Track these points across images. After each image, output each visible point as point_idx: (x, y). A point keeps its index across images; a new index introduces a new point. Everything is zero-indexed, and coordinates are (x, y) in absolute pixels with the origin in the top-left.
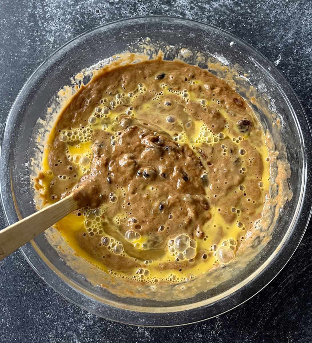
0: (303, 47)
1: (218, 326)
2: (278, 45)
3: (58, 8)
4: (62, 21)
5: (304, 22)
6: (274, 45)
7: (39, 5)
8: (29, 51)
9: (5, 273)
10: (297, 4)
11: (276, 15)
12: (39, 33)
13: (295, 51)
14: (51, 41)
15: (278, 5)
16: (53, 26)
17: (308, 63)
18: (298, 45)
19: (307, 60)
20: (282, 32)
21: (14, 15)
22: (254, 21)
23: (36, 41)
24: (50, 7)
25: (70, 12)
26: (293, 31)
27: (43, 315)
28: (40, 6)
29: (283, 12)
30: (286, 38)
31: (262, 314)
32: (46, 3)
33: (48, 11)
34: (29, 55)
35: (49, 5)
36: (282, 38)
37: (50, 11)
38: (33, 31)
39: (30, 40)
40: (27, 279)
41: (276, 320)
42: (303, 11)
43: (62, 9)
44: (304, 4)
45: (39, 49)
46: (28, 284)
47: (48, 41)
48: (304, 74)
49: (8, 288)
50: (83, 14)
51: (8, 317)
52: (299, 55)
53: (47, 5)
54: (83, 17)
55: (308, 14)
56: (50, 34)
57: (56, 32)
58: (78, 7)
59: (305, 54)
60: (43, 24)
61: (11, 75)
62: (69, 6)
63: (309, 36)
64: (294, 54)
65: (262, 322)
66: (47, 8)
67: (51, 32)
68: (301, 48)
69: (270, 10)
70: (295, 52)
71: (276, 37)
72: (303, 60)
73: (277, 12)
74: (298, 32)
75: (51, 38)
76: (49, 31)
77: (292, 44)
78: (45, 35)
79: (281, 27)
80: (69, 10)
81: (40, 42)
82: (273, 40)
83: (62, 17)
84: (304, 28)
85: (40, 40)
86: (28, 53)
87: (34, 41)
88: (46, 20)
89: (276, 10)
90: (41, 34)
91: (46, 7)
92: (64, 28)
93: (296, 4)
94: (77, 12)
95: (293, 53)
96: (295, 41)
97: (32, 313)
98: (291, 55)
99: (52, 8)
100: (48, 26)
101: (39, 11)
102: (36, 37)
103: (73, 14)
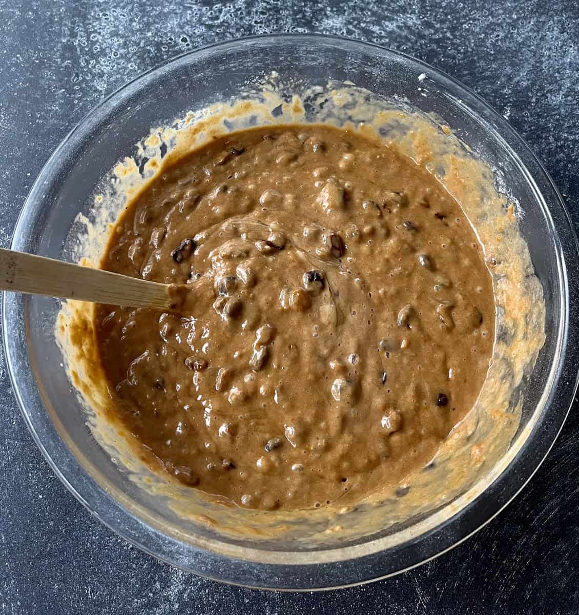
0: (547, 93)
1: (421, 605)
2: (503, 90)
3: (115, 35)
4: (122, 57)
5: (547, 53)
6: (496, 91)
7: (81, 31)
8: (61, 108)
9: (10, 513)
10: (532, 23)
11: (497, 41)
12: (80, 78)
13: (534, 100)
14: (101, 91)
15: (499, 25)
16: (105, 65)
17: (558, 120)
18: (538, 91)
19: (556, 115)
20: (509, 70)
21: (36, 49)
22: (459, 52)
23: (75, 92)
24: (100, 33)
25: (135, 42)
26: (527, 67)
27: (83, 594)
28: (82, 33)
29: (509, 37)
30: (516, 79)
31: (503, 579)
32: (93, 27)
33: (97, 41)
34: (61, 115)
35: (99, 31)
36: (510, 79)
37: (100, 41)
38: (70, 75)
39: (63, 90)
40: (52, 523)
41: (529, 590)
42: (544, 34)
43: (122, 38)
44: (544, 22)
45: (81, 104)
46: (53, 534)
47: (96, 91)
48: (551, 139)
49: (14, 543)
50: (158, 45)
51: (14, 599)
52: (542, 106)
53: (95, 31)
54: (159, 50)
55: (552, 38)
56: (101, 79)
57: (110, 76)
58: (149, 34)
59: (550, 105)
60: (88, 62)
61: (29, 150)
62: (133, 33)
63: (557, 75)
64: (531, 106)
65: (504, 596)
66: (95, 37)
67: (101, 75)
68: (543, 95)
69: (486, 33)
70: (533, 102)
71: (498, 78)
72: (547, 116)
73: (498, 36)
74: (537, 69)
75: (101, 86)
76: (99, 73)
77: (528, 89)
78: (92, 81)
79: (506, 61)
80: (133, 39)
81: (81, 93)
82: (493, 83)
83: (122, 51)
84: (547, 62)
85: (81, 89)
86: (60, 112)
87: (71, 91)
88: (93, 56)
89: (496, 33)
90: (84, 79)
91: (93, 35)
92: (125, 68)
93: (530, 22)
94: (148, 42)
95: (530, 103)
96: (533, 84)
97: (60, 590)
98: (526, 107)
99: (103, 36)
100: (97, 66)
101: (80, 40)
102: (75, 85)
103: (142, 45)
